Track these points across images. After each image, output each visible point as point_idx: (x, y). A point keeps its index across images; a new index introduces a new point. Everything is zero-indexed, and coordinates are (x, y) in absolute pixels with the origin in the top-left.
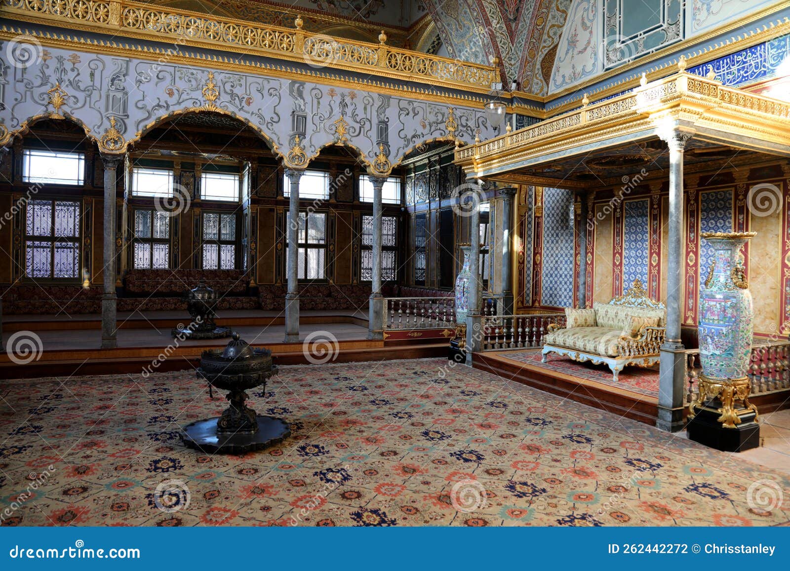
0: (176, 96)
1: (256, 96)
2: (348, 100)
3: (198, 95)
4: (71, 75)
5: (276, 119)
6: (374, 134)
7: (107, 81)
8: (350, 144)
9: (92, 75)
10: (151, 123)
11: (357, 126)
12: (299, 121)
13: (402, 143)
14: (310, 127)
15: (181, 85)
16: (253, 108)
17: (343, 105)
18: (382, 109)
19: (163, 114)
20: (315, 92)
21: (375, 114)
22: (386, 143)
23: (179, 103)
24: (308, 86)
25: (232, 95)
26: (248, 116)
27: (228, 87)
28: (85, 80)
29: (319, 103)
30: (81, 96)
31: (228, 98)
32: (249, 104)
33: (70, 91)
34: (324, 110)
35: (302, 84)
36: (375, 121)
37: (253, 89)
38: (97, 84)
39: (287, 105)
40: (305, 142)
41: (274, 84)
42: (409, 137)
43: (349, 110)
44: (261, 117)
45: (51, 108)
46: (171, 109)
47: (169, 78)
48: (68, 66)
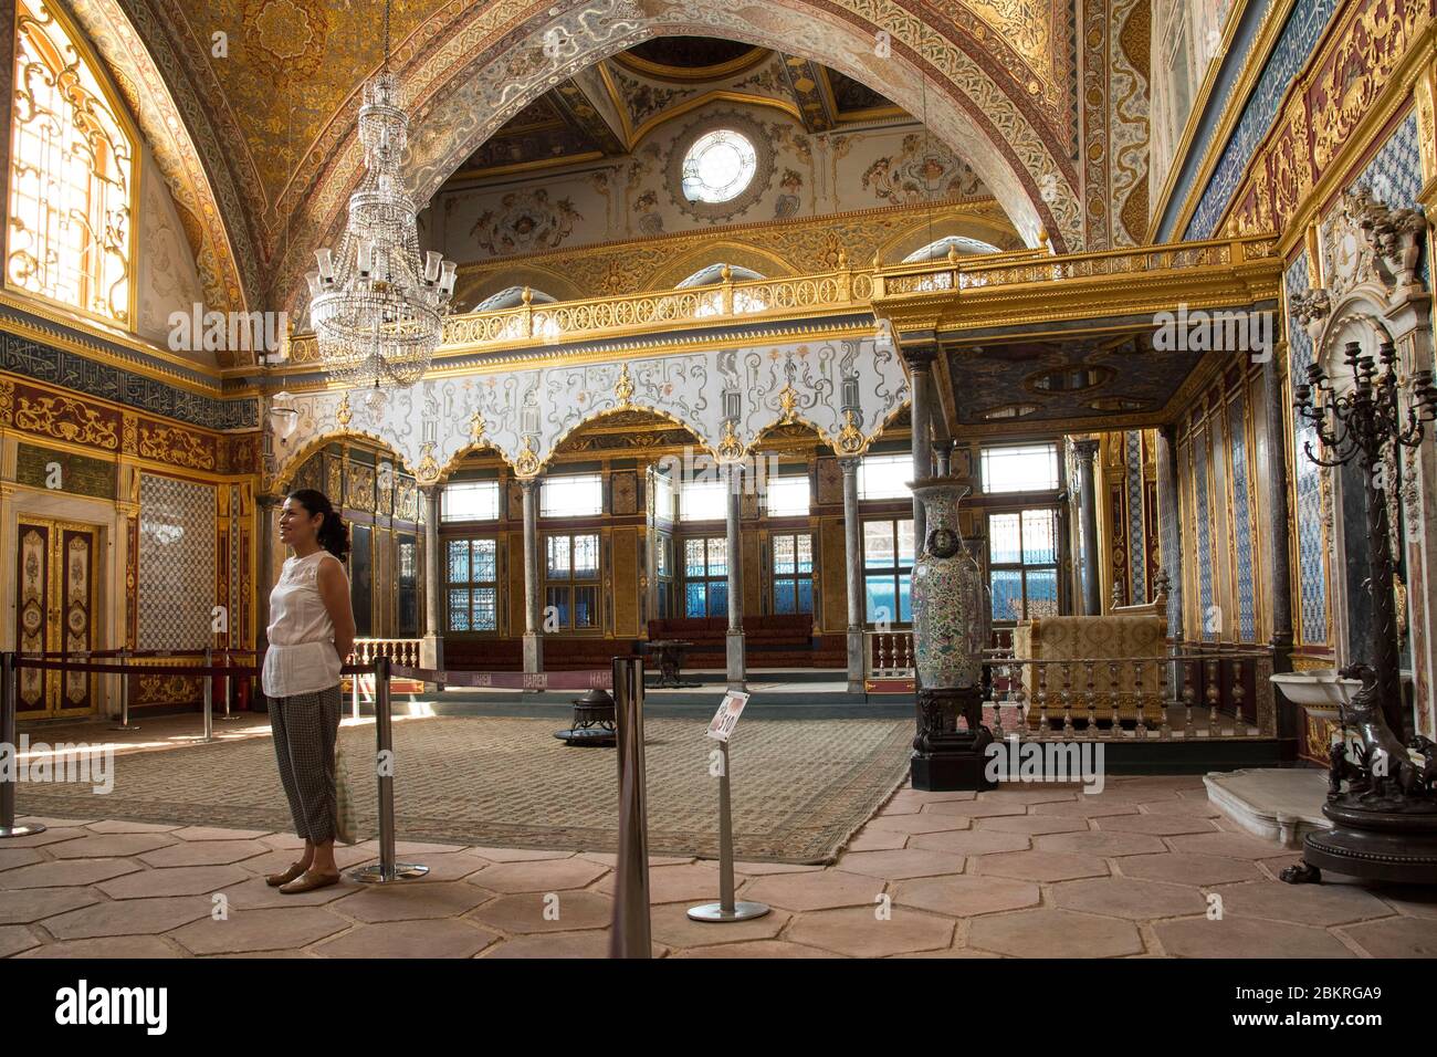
0: (588, 400)
1: (676, 381)
2: (796, 360)
3: (610, 394)
4: (489, 399)
5: (702, 405)
6: (837, 400)
7: (520, 398)
8: (801, 420)
9: (507, 395)
10: (564, 436)
11: (811, 393)
12: (731, 400)
13: (882, 403)
14: (746, 407)
15: (592, 386)
16: (674, 397)
17: (790, 367)
18: (848, 359)
19: (576, 423)
20: (750, 359)
21: (837, 370)
22: (857, 409)
23: (591, 408)
24: (742, 353)
25: (649, 385)
26: (668, 409)
27: (643, 378)
28: (501, 403)
29: (756, 372)
30: (498, 419)
31: (643, 390)
32: (668, 392)
33: (488, 416)
34: (764, 381)
35: (734, 352)
36: (838, 380)
37: (673, 373)
38: (512, 404)
39: (715, 384)
40: (740, 428)
41: (697, 361)
42: (893, 392)
43: (798, 374)
44: (684, 406)
45: (474, 438)
46: (583, 417)
47: (580, 381)
48: (486, 390)
